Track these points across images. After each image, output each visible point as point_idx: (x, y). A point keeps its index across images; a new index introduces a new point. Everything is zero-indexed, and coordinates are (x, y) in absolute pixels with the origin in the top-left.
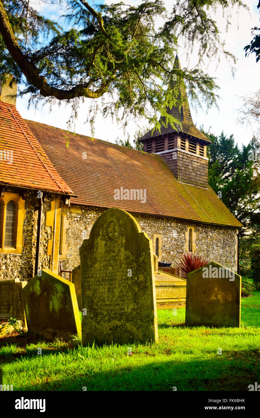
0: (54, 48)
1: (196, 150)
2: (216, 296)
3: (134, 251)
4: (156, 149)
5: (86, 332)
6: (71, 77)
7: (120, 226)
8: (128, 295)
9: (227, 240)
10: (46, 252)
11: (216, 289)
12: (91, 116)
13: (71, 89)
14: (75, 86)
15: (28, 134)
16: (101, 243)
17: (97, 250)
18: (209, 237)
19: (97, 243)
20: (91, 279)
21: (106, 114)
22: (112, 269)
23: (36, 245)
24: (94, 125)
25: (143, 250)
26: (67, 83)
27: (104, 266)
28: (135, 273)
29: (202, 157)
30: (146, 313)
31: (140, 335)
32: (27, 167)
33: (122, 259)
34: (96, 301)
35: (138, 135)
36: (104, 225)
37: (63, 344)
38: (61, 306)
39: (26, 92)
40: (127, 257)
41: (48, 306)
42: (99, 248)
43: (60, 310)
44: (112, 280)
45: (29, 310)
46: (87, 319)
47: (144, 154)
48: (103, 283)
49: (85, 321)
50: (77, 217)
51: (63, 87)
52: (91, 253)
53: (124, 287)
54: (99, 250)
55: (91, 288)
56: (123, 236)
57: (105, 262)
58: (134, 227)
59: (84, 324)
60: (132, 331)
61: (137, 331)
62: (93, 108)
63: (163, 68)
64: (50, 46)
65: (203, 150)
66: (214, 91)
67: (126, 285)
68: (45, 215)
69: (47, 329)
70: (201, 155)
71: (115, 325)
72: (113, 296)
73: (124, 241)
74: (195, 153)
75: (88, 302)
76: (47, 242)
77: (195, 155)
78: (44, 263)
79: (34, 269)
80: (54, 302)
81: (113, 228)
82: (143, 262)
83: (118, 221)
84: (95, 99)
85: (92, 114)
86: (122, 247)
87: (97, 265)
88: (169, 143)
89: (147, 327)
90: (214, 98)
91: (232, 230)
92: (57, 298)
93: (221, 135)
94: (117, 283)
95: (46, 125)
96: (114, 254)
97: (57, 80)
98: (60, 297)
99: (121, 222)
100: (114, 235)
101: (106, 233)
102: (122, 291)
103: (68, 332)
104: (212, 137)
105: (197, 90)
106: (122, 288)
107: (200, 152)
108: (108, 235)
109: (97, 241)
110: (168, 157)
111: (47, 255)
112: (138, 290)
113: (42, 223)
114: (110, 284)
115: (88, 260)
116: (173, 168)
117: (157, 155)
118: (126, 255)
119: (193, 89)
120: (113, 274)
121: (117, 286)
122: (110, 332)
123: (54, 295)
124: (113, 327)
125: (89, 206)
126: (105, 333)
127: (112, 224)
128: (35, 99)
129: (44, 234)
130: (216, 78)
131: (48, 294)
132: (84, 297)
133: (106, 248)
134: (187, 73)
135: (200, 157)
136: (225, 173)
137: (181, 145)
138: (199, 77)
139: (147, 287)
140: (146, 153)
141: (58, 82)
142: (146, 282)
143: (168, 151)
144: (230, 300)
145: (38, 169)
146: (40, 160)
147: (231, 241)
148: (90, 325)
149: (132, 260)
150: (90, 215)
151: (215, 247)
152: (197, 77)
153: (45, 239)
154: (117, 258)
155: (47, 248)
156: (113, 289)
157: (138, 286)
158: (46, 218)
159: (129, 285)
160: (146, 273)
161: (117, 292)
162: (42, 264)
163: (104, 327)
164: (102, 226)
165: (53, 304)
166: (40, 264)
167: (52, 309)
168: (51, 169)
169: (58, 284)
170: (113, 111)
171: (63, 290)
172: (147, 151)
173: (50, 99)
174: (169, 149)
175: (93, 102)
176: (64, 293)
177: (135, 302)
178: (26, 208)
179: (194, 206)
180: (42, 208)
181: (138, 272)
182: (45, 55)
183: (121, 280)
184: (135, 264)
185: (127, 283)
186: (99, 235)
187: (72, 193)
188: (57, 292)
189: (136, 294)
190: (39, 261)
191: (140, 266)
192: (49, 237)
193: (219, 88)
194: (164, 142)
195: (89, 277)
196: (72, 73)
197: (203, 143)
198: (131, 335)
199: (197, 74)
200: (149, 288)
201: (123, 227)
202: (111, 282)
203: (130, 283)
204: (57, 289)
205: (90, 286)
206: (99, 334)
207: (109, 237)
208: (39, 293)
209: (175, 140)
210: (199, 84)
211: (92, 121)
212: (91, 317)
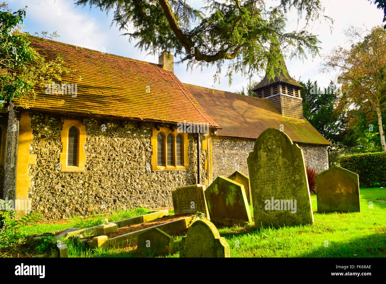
0: (203, 27)
1: (293, 94)
2: (340, 190)
3: (290, 158)
4: (265, 95)
5: (257, 218)
6: (214, 46)
7: (277, 140)
8: (288, 191)
9: (321, 154)
10: (204, 168)
11: (339, 185)
12: (230, 71)
13: (215, 54)
14: (217, 52)
15: (184, 90)
16: (263, 155)
17: (260, 159)
18: (308, 153)
19: (260, 154)
20: (258, 180)
21: (237, 70)
22: (274, 172)
23: (197, 163)
24: (232, 77)
25: (297, 157)
26: (212, 50)
27: (267, 171)
28: (292, 174)
29: (298, 98)
30: (304, 203)
31: (301, 219)
32: (187, 111)
33: (281, 164)
34: (263, 196)
35: (249, 88)
36: (264, 141)
37: (240, 228)
38: (235, 201)
39: (186, 59)
40: (284, 163)
41: (225, 202)
42: (262, 157)
43: (235, 204)
44: (274, 180)
45: (210, 205)
46: (257, 209)
47: (257, 99)
48: (268, 183)
49: (256, 211)
50: (217, 145)
51: (210, 53)
52: (256, 162)
53: (284, 185)
54: (262, 159)
55: (258, 187)
56: (280, 147)
57: (268, 168)
58: (288, 140)
59: (255, 213)
60: (294, 216)
61: (298, 216)
62: (231, 65)
63: (277, 33)
64: (200, 26)
65: (298, 93)
66: (317, 45)
67: (286, 184)
68: (202, 143)
69: (225, 218)
70: (296, 96)
71: (280, 212)
72: (276, 192)
73: (281, 151)
74: (293, 95)
75: (257, 198)
76: (204, 161)
77: (292, 97)
78: (203, 175)
79: (197, 180)
80: (229, 199)
81: (271, 142)
82: (298, 165)
83: (275, 137)
84: (233, 60)
85: (230, 69)
86: (280, 156)
87: (261, 170)
88: (274, 90)
89: (305, 213)
90: (317, 50)
91: (323, 147)
92: (232, 196)
93: (308, 82)
94: (279, 183)
95: (190, 85)
96: (274, 161)
97: (206, 49)
98: (234, 195)
99: (277, 138)
100: (272, 148)
101: (266, 146)
102: (283, 188)
103: (241, 220)
104: (301, 83)
105: (304, 47)
106: (282, 185)
107: (296, 94)
108: (268, 148)
109: (260, 153)
110: (274, 100)
111: (204, 170)
112: (296, 186)
113: (200, 148)
114: (273, 183)
115: (255, 167)
116: (278, 107)
117: (266, 99)
118: (284, 162)
119: (301, 45)
120: (275, 176)
121: (279, 185)
122: (276, 218)
123: (229, 194)
124: (278, 214)
125: (225, 136)
126: (272, 219)
127: (270, 139)
128: (192, 64)
129: (201, 155)
130: (318, 35)
131: (225, 193)
132: (254, 193)
133: (268, 157)
134: (296, 35)
135: (296, 98)
136: (312, 108)
137: (283, 91)
138: (305, 36)
139: (303, 184)
140: (258, 98)
141: (206, 50)
142: (301, 180)
143: (273, 96)
144: (351, 192)
145: (194, 112)
146: (194, 106)
147: (323, 155)
148: (260, 214)
149: (289, 165)
150: (226, 143)
151: (312, 159)
152: (303, 37)
153: (202, 159)
154: (276, 164)
155: (204, 165)
156: (275, 187)
157: (295, 184)
158: (202, 144)
159: (288, 183)
160: (300, 174)
161: (279, 189)
162: (202, 176)
163: (271, 214)
164: (263, 142)
165: (229, 200)
166: (200, 176)
167: (228, 204)
168: (202, 111)
169: (232, 186)
170: (242, 68)
171: (236, 190)
172: (259, 97)
173: (201, 63)
174: (274, 94)
175: (231, 62)
176: (237, 192)
177: (294, 195)
178: (188, 139)
179: (296, 132)
180: (199, 138)
181: (294, 173)
182: (196, 32)
183: (282, 180)
184: (292, 168)
185: (286, 181)
186: (262, 148)
187: (218, 127)
188: (231, 192)
189: (294, 189)
190: (200, 174)
191: (295, 169)
192: (205, 158)
193: (321, 42)
194: (270, 90)
195: (256, 179)
196: (215, 43)
197: (297, 88)
198: (293, 219)
199: (303, 34)
200: (305, 184)
201: (279, 141)
202: (274, 182)
203: (289, 181)
204: (231, 190)
205: (258, 185)
206: (267, 220)
207: (269, 149)
208: (217, 193)
209: (278, 88)
210: (305, 41)
211: (230, 75)
212: (261, 208)
